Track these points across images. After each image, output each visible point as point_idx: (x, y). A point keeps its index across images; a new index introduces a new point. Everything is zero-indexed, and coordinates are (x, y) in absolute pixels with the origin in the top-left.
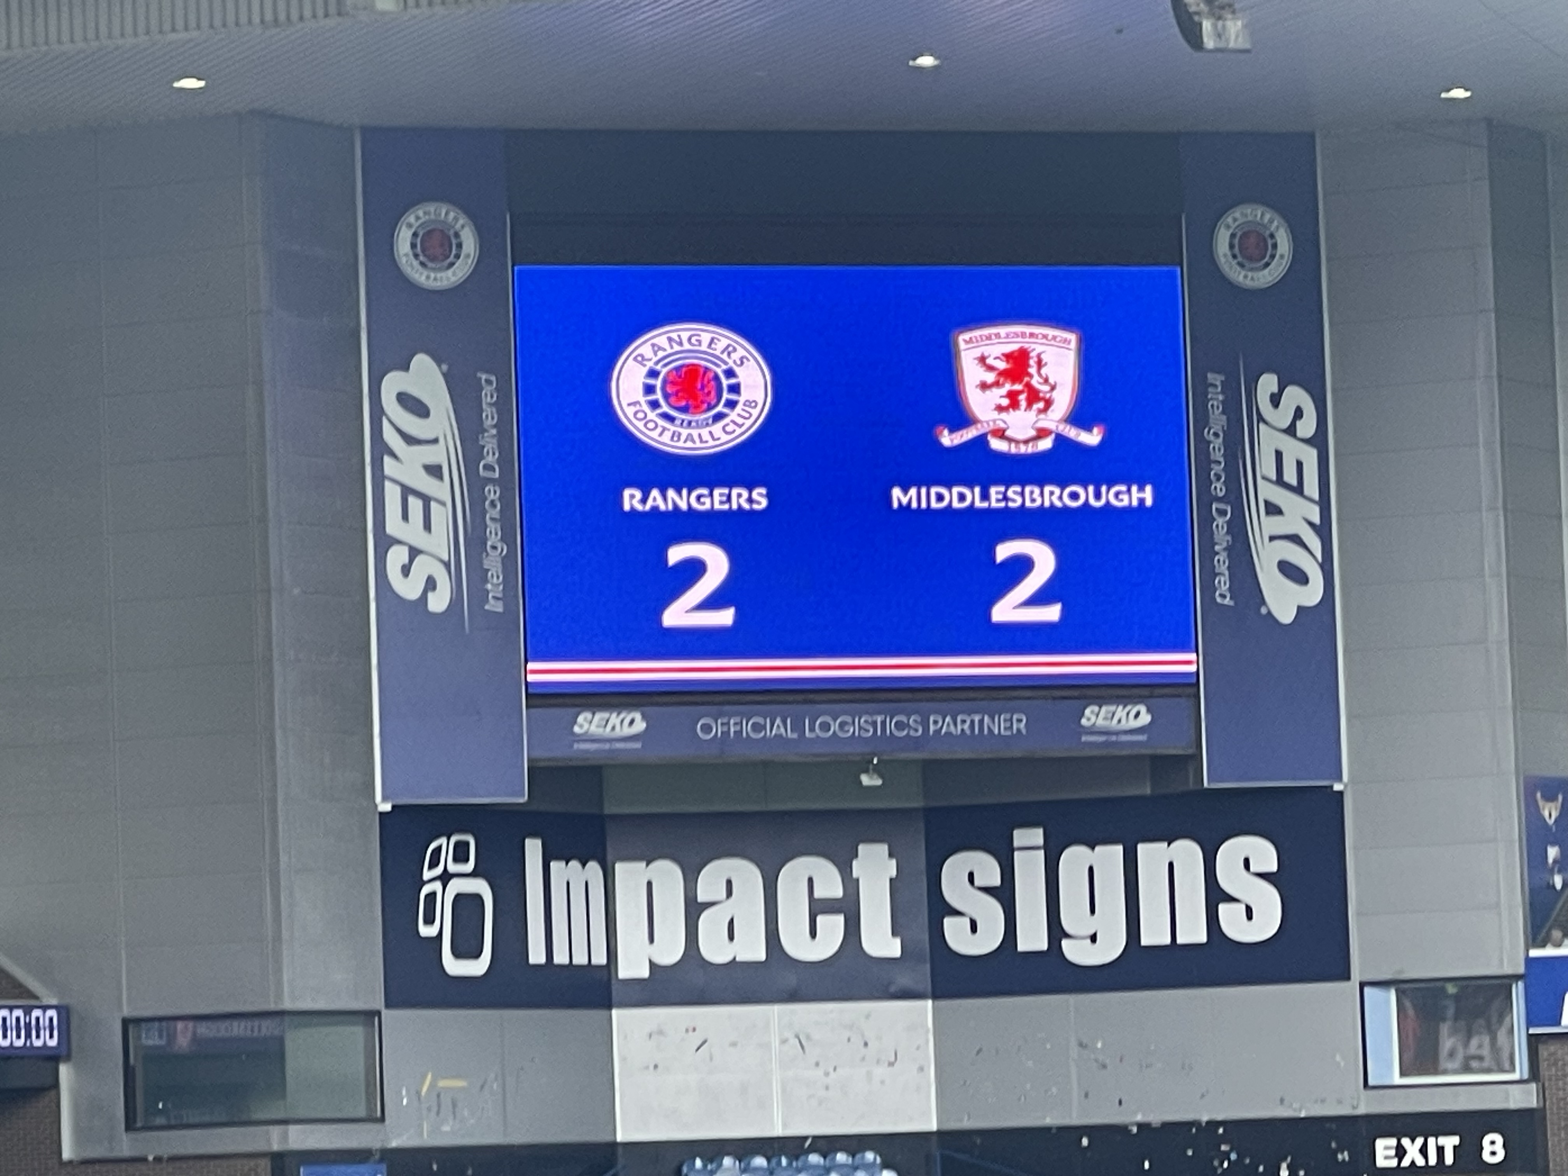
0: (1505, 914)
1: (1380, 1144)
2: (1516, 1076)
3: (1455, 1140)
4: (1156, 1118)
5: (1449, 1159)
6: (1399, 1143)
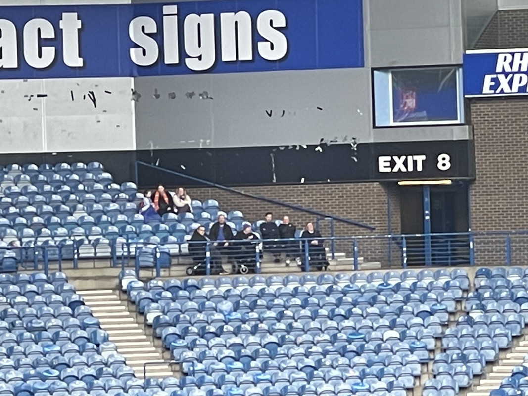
0: (452, 29)
1: (381, 159)
2: (457, 121)
3: (423, 157)
5: (420, 168)
6: (392, 158)
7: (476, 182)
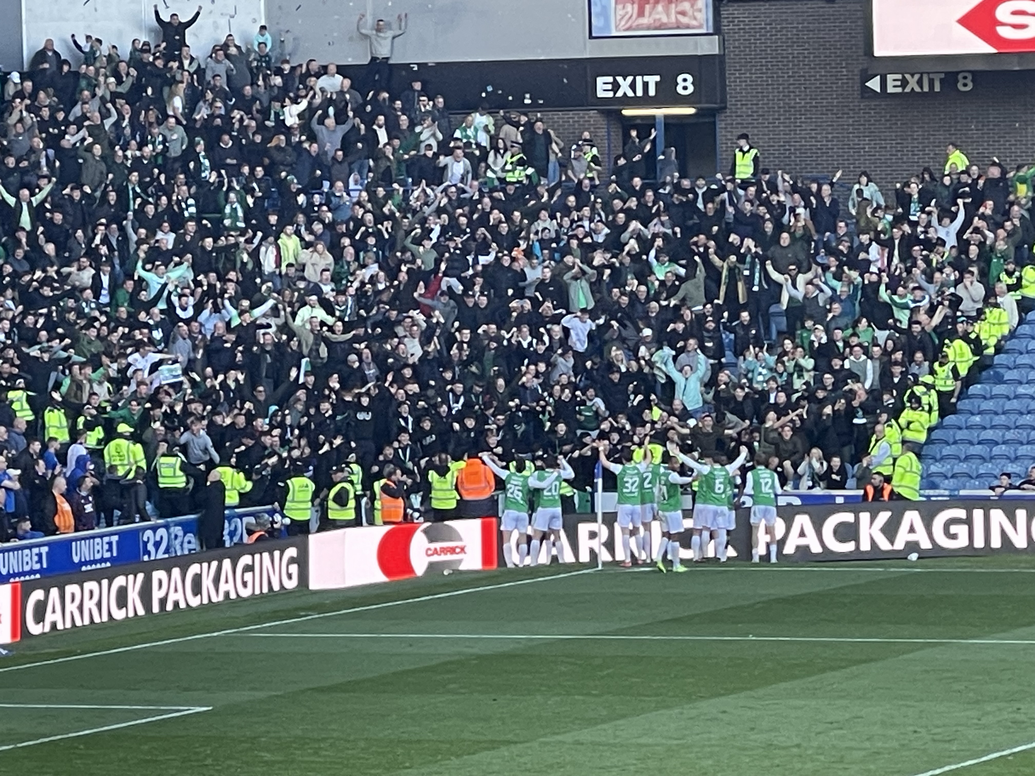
1: (600, 80)
2: (704, 31)
3: (657, 78)
4: (431, 60)
5: (652, 92)
6: (615, 80)
7: (728, 111)
